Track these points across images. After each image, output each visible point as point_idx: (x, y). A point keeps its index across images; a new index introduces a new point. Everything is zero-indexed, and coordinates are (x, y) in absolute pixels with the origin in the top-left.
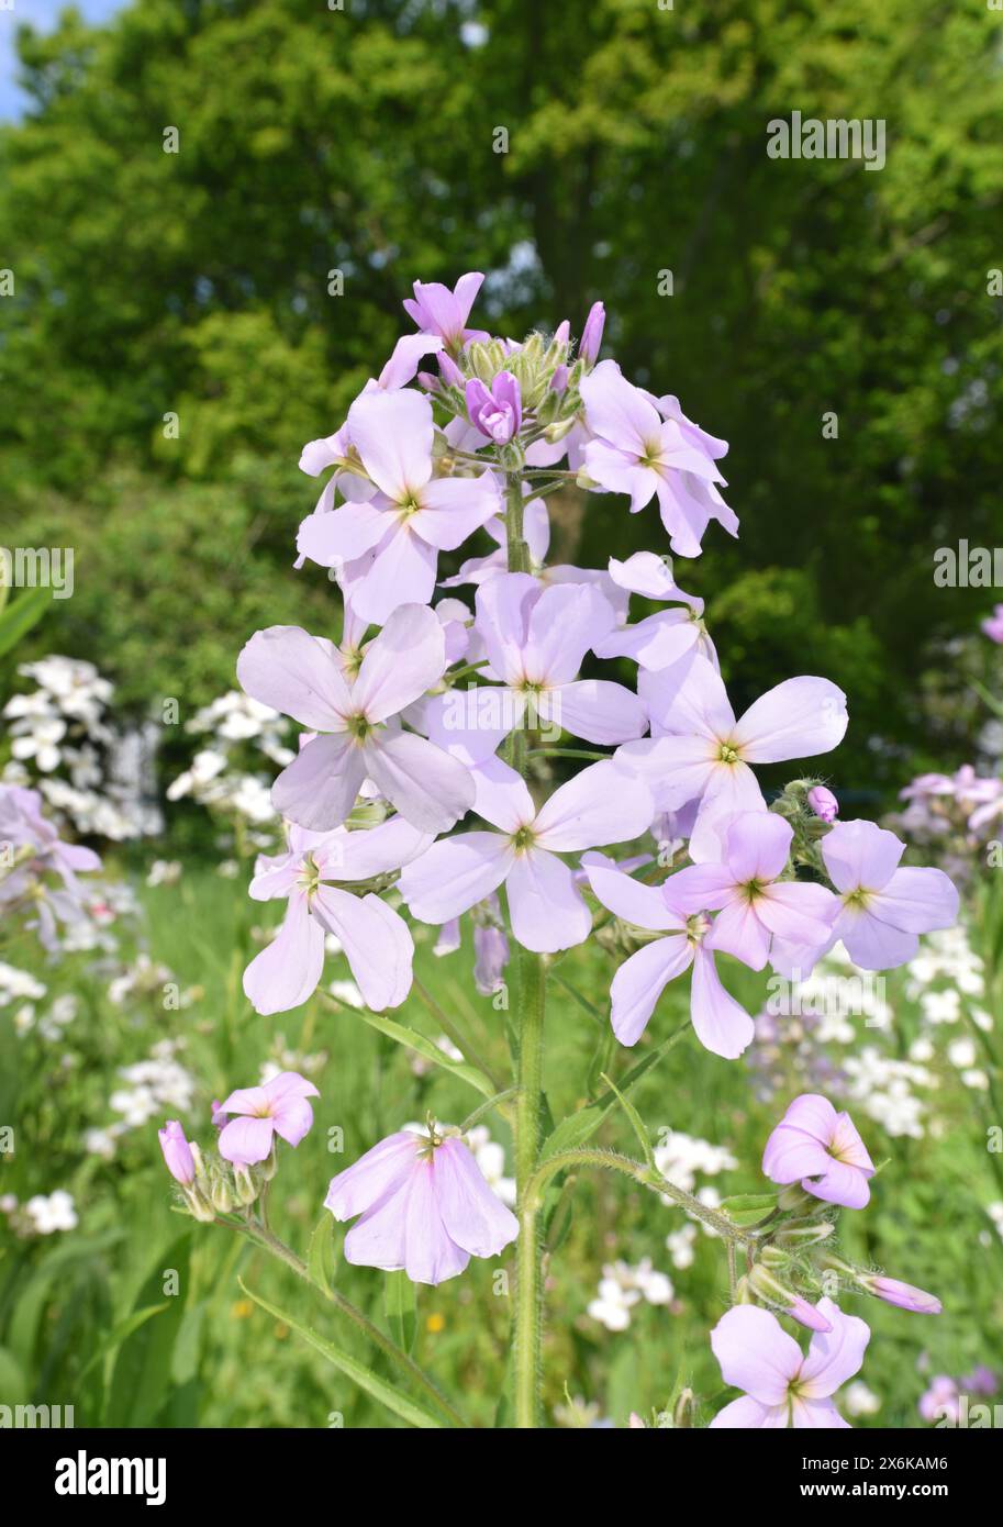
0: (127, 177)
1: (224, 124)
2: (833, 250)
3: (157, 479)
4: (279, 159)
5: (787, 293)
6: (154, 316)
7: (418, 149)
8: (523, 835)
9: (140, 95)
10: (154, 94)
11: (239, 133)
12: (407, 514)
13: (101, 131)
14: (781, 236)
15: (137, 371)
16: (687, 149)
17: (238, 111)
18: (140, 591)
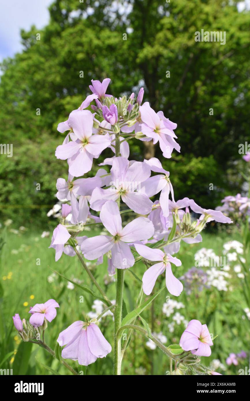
0: (47, 65)
1: (70, 52)
2: (216, 81)
3: (54, 136)
4: (83, 60)
5: (204, 91)
6: (53, 97)
7: (116, 58)
8: (117, 237)
9: (50, 46)
10: (53, 46)
11: (73, 54)
12: (85, 145)
13: (41, 54)
14: (203, 77)
15: (50, 111)
16: (181, 57)
17: (73, 49)
18: (49, 163)
